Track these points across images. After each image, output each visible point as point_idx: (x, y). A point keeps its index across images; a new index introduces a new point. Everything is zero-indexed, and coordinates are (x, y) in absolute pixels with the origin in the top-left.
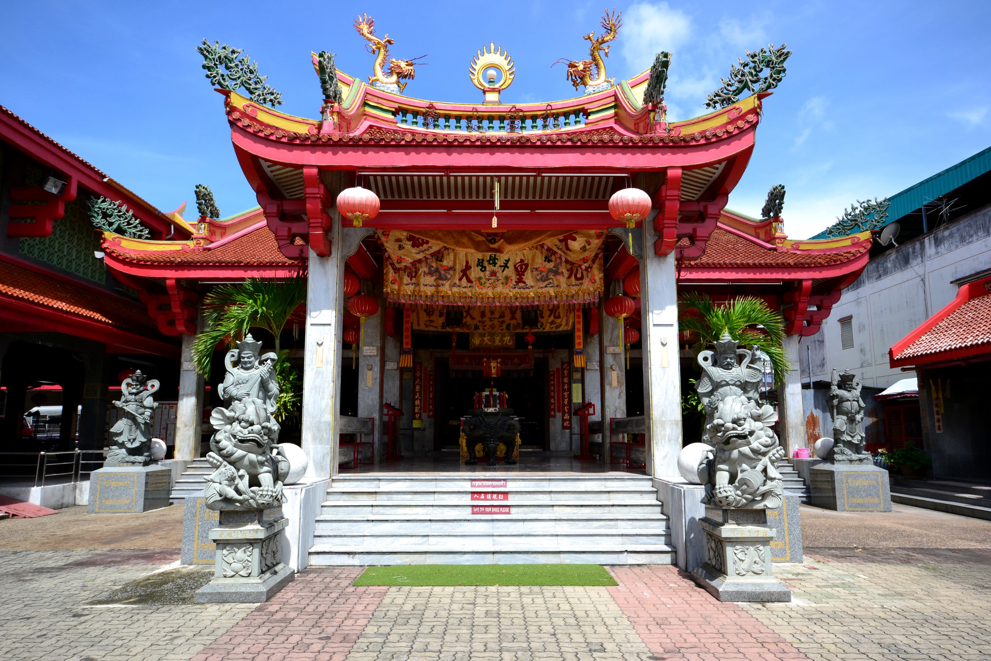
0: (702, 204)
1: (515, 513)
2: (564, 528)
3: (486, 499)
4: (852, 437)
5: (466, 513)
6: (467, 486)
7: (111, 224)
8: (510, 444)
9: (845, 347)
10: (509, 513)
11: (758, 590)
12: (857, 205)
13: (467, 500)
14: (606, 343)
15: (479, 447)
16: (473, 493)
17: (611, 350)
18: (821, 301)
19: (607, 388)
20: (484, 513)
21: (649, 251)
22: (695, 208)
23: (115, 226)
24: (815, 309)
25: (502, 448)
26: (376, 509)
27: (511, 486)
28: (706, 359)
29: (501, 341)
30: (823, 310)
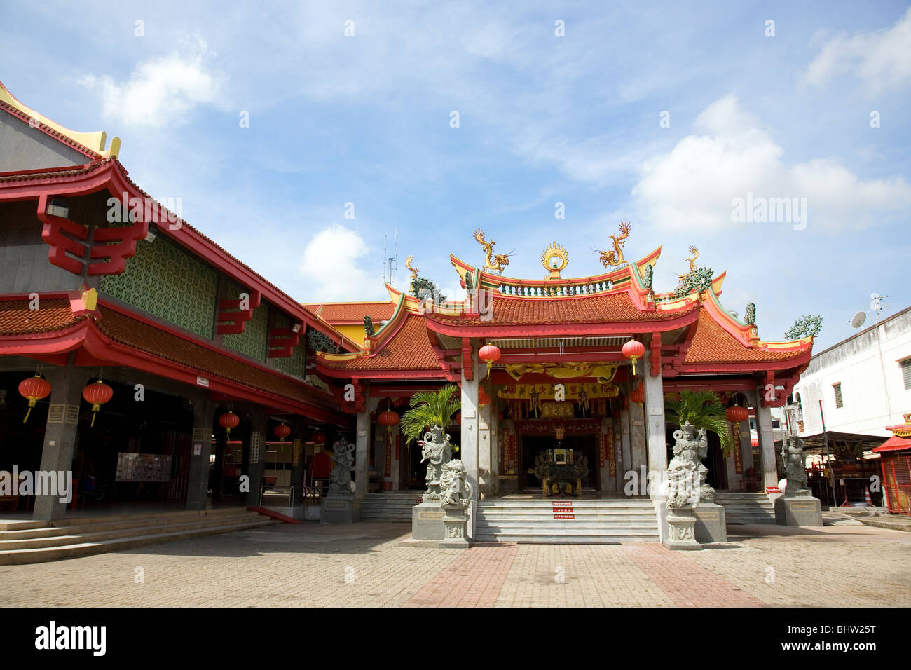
0: (677, 346)
1: (577, 518)
2: (603, 525)
3: (561, 511)
4: (798, 478)
5: (552, 518)
6: (550, 505)
7: (320, 346)
8: (574, 484)
9: (838, 407)
10: (574, 518)
11: (687, 545)
12: (802, 319)
13: (551, 512)
14: (632, 419)
15: (554, 486)
16: (554, 508)
17: (635, 423)
18: (786, 383)
19: (634, 448)
20: (560, 518)
21: (647, 374)
22: (672, 348)
23: (321, 347)
24: (782, 388)
25: (569, 486)
26: (503, 516)
27: (574, 505)
28: (677, 435)
29: (564, 412)
30: (787, 389)
